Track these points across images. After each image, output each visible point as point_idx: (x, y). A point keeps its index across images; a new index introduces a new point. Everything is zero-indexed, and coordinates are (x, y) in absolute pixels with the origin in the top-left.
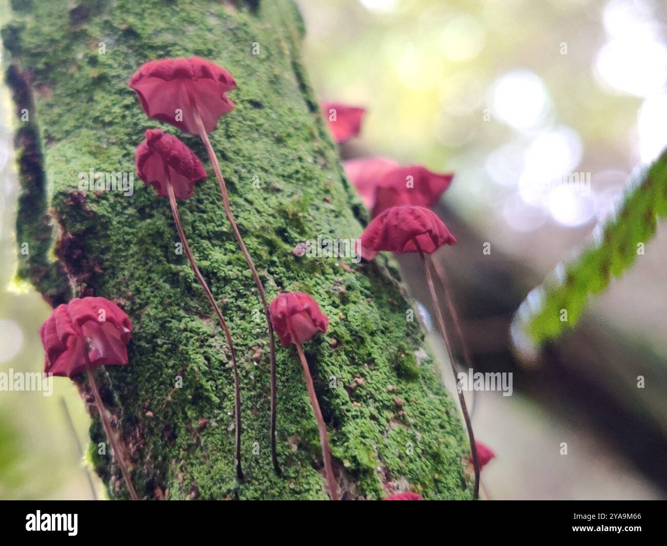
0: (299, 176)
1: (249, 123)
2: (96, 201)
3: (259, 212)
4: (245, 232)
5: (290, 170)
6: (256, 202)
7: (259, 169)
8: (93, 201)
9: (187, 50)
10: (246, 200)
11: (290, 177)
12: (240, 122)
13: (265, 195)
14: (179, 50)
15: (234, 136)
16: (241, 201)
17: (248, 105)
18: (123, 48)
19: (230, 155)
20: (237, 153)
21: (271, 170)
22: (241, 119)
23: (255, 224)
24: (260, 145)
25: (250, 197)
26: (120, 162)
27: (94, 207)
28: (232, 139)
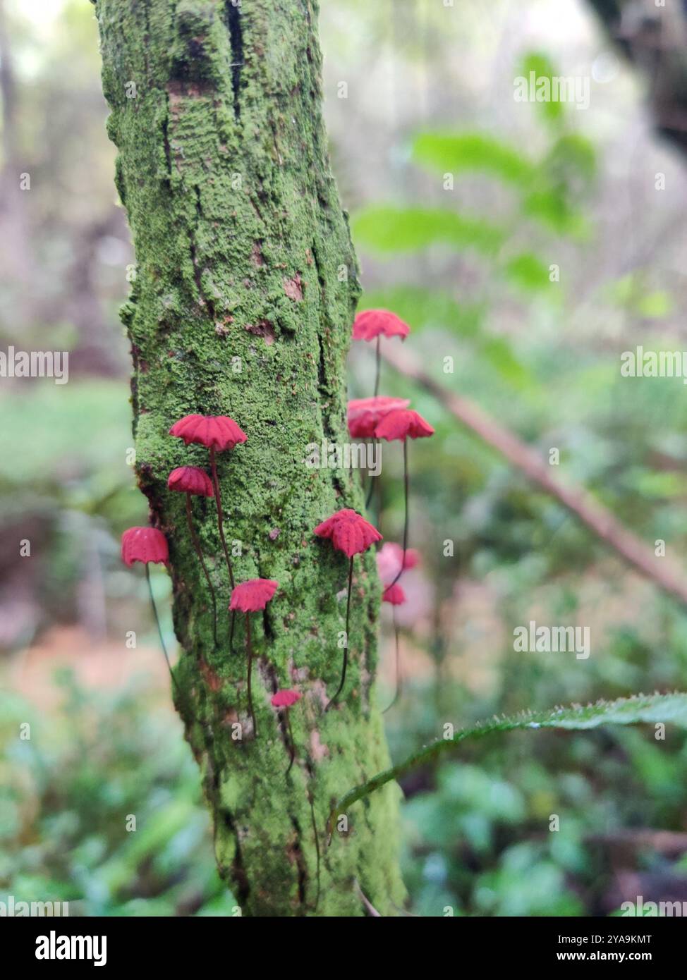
0: (291, 474)
1: (263, 436)
2: (159, 471)
3: (254, 503)
4: (242, 517)
5: (285, 471)
6: (255, 495)
7: (263, 470)
8: (156, 471)
9: (228, 378)
10: (248, 493)
11: (284, 475)
12: (256, 436)
13: (263, 490)
14: (222, 377)
15: (249, 446)
16: (244, 493)
17: (264, 423)
18: (187, 364)
19: (244, 460)
20: (249, 458)
21: (272, 470)
22: (257, 434)
23: (250, 511)
24: (267, 453)
25: (251, 491)
26: (177, 446)
27: (157, 476)
28: (248, 448)
